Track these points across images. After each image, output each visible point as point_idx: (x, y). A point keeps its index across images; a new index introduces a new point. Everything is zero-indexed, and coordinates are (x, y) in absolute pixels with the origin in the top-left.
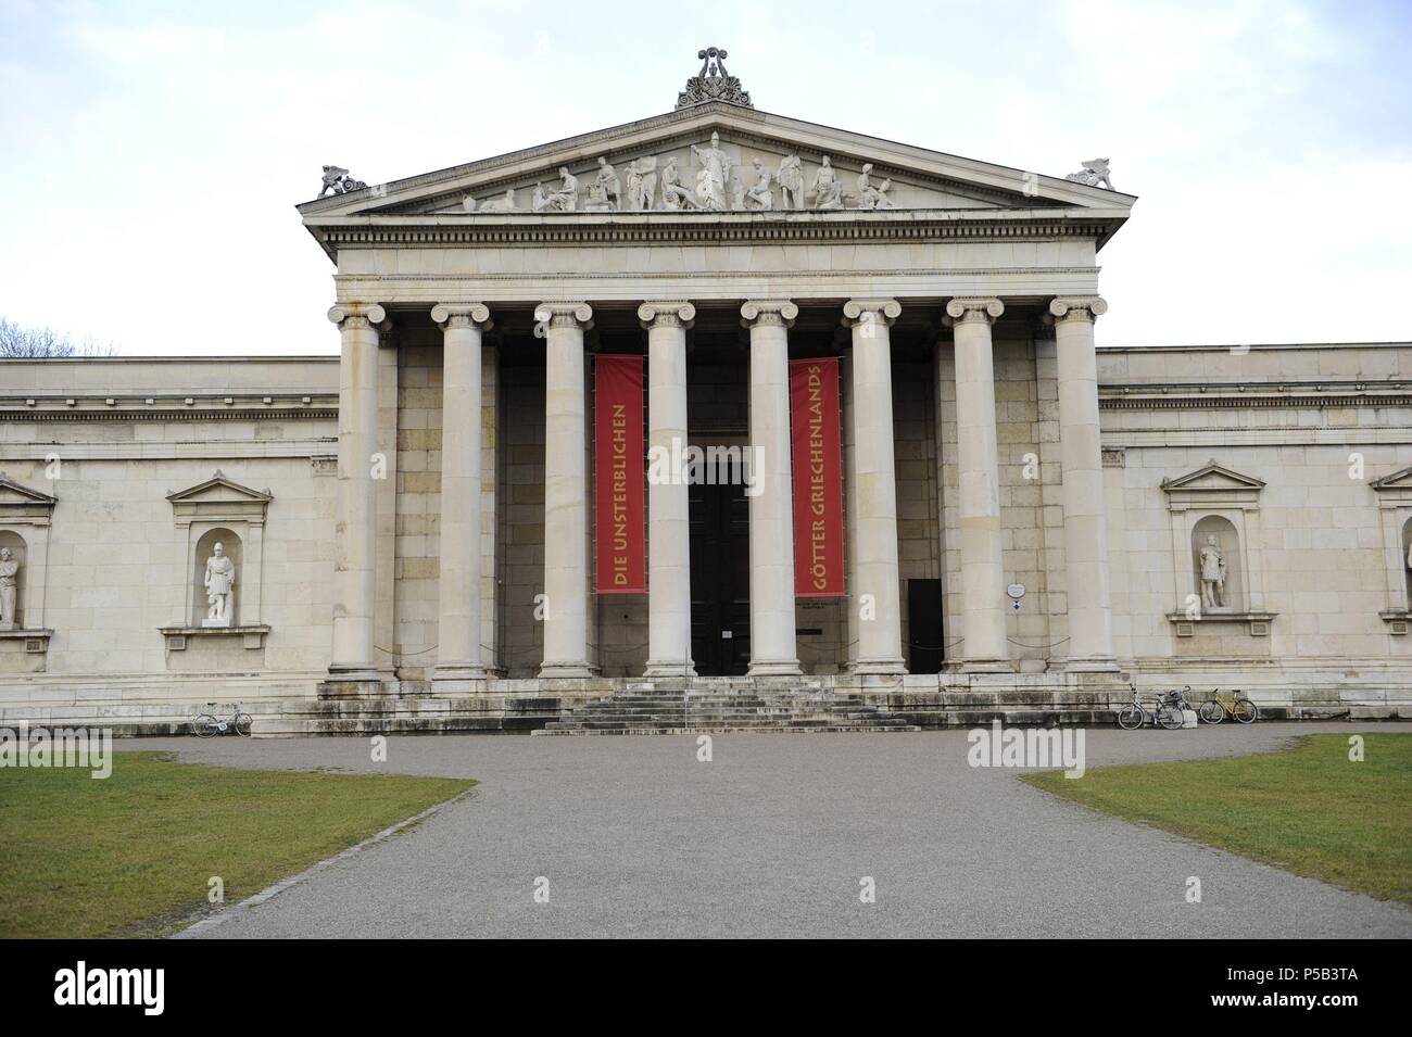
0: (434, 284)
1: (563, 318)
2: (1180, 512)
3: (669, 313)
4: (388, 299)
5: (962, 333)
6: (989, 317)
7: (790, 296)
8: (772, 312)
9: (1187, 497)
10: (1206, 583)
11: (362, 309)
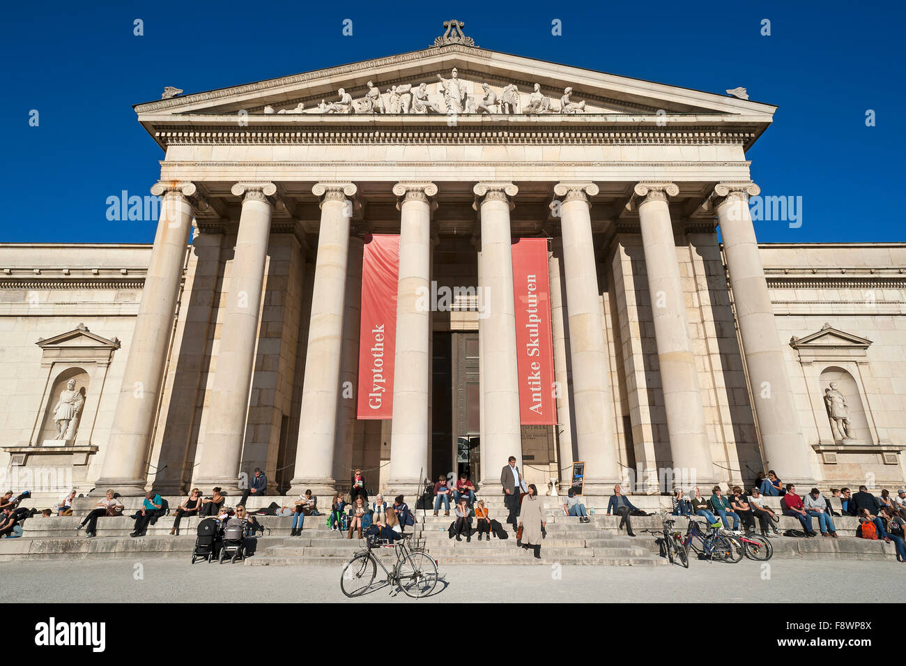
1: (334, 193)
2: (809, 363)
3: (417, 191)
4: (200, 179)
7: (512, 179)
8: (498, 190)
9: (811, 352)
10: (836, 420)
11: (178, 186)
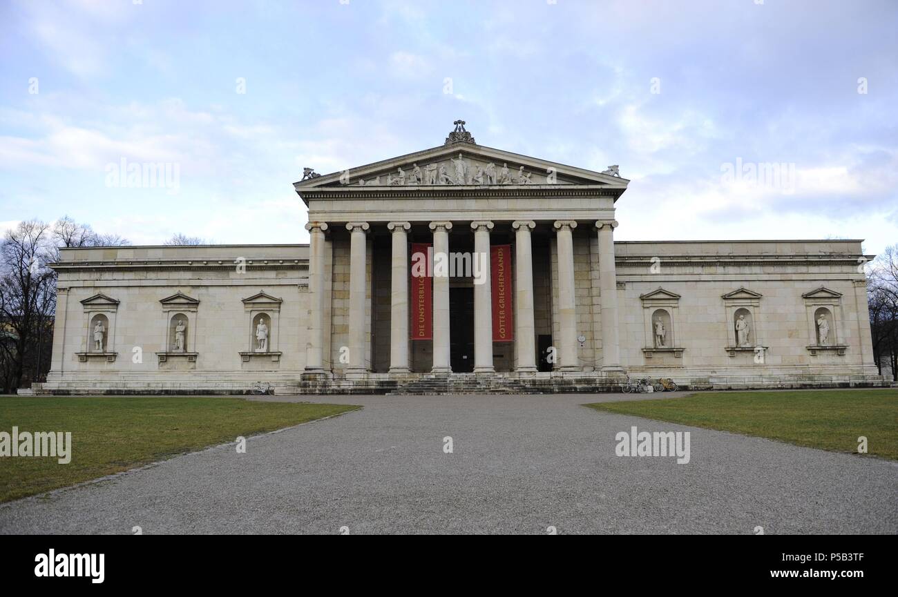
0: (347, 214)
1: (398, 228)
2: (648, 308)
3: (442, 226)
4: (329, 221)
5: (560, 235)
6: (571, 228)
7: (491, 219)
8: (484, 226)
9: (650, 302)
10: (657, 336)
11: (318, 225)
